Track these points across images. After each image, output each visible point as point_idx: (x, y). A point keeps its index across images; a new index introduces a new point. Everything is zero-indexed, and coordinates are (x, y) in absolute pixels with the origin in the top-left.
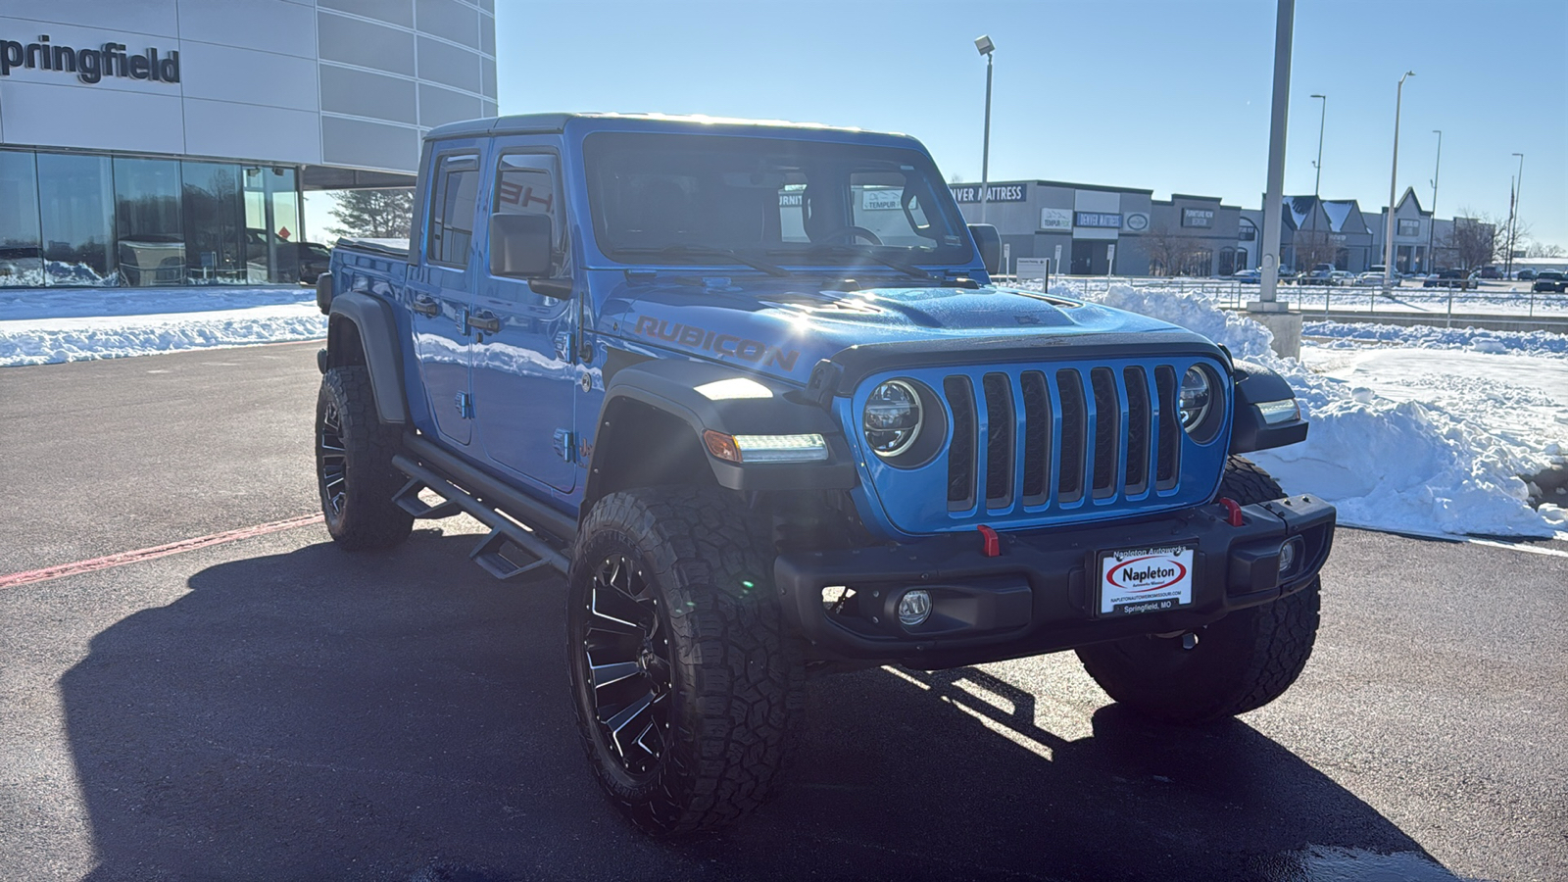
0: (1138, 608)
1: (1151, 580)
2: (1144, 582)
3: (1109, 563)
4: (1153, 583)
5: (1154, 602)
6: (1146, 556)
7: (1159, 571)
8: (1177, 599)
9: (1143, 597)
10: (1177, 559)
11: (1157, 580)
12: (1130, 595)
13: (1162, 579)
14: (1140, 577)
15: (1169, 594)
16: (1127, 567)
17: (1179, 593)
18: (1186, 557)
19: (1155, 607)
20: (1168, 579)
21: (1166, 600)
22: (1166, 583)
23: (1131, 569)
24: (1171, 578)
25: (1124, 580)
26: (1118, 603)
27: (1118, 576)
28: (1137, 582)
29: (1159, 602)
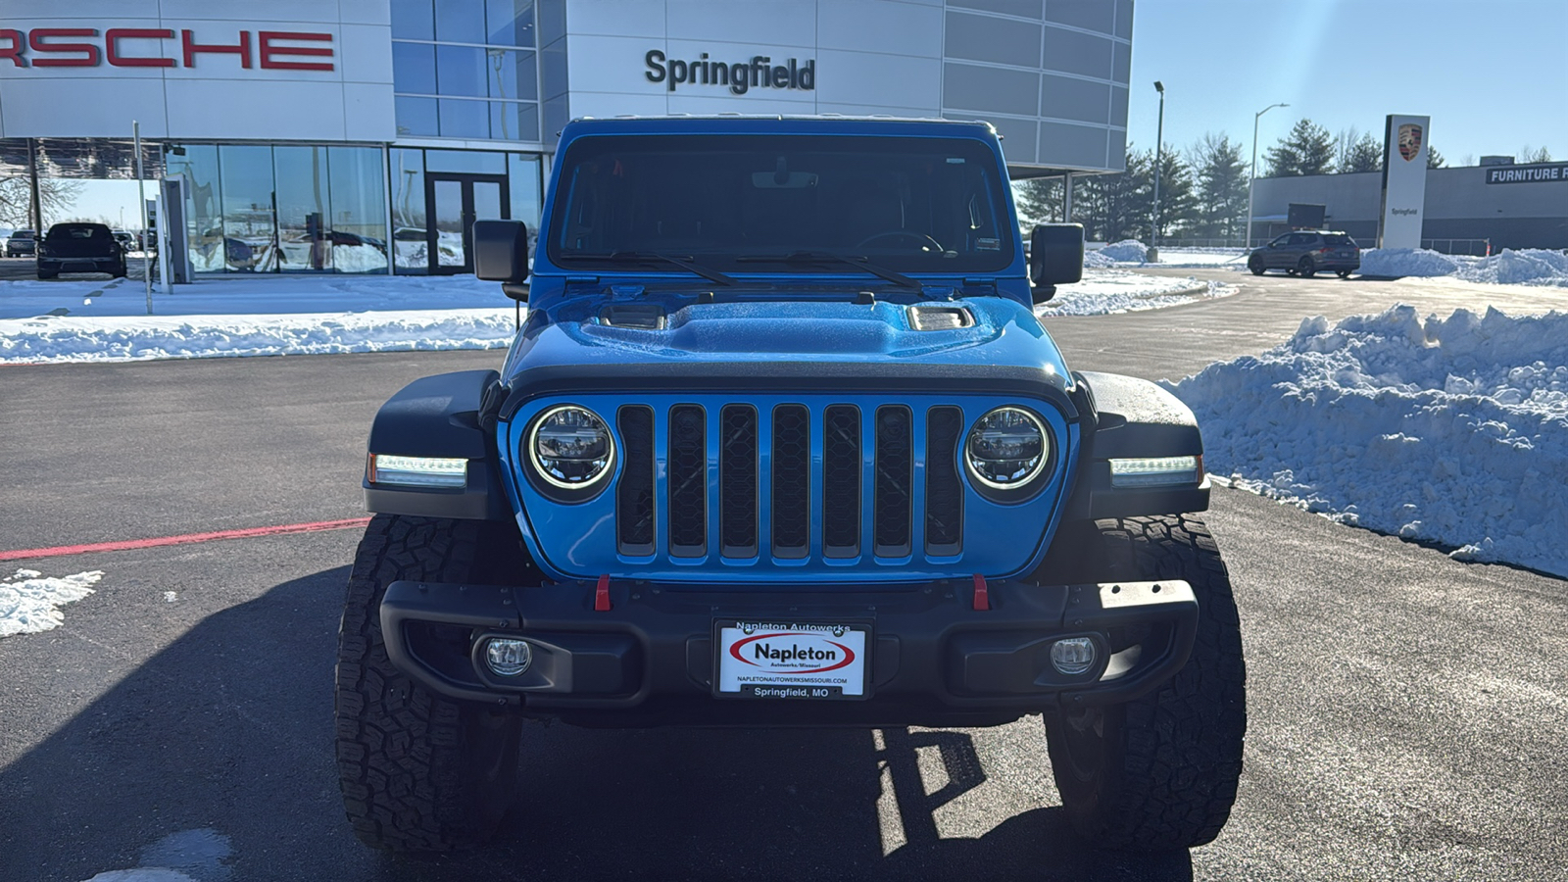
0: (775, 692)
1: (798, 661)
2: (787, 662)
3: (730, 636)
4: (802, 665)
5: (802, 688)
6: (788, 631)
7: (811, 651)
8: (841, 688)
9: (787, 680)
10: (838, 640)
11: (808, 661)
12: (768, 676)
13: (815, 662)
14: (782, 655)
15: (828, 680)
16: (763, 643)
17: (845, 681)
18: (856, 640)
19: (804, 693)
20: (825, 663)
21: (821, 688)
22: (822, 667)
23: (767, 646)
24: (831, 663)
25: (757, 656)
26: (748, 682)
27: (747, 650)
28: (778, 661)
29: (810, 689)
